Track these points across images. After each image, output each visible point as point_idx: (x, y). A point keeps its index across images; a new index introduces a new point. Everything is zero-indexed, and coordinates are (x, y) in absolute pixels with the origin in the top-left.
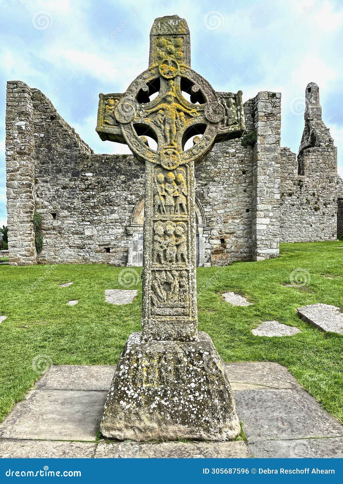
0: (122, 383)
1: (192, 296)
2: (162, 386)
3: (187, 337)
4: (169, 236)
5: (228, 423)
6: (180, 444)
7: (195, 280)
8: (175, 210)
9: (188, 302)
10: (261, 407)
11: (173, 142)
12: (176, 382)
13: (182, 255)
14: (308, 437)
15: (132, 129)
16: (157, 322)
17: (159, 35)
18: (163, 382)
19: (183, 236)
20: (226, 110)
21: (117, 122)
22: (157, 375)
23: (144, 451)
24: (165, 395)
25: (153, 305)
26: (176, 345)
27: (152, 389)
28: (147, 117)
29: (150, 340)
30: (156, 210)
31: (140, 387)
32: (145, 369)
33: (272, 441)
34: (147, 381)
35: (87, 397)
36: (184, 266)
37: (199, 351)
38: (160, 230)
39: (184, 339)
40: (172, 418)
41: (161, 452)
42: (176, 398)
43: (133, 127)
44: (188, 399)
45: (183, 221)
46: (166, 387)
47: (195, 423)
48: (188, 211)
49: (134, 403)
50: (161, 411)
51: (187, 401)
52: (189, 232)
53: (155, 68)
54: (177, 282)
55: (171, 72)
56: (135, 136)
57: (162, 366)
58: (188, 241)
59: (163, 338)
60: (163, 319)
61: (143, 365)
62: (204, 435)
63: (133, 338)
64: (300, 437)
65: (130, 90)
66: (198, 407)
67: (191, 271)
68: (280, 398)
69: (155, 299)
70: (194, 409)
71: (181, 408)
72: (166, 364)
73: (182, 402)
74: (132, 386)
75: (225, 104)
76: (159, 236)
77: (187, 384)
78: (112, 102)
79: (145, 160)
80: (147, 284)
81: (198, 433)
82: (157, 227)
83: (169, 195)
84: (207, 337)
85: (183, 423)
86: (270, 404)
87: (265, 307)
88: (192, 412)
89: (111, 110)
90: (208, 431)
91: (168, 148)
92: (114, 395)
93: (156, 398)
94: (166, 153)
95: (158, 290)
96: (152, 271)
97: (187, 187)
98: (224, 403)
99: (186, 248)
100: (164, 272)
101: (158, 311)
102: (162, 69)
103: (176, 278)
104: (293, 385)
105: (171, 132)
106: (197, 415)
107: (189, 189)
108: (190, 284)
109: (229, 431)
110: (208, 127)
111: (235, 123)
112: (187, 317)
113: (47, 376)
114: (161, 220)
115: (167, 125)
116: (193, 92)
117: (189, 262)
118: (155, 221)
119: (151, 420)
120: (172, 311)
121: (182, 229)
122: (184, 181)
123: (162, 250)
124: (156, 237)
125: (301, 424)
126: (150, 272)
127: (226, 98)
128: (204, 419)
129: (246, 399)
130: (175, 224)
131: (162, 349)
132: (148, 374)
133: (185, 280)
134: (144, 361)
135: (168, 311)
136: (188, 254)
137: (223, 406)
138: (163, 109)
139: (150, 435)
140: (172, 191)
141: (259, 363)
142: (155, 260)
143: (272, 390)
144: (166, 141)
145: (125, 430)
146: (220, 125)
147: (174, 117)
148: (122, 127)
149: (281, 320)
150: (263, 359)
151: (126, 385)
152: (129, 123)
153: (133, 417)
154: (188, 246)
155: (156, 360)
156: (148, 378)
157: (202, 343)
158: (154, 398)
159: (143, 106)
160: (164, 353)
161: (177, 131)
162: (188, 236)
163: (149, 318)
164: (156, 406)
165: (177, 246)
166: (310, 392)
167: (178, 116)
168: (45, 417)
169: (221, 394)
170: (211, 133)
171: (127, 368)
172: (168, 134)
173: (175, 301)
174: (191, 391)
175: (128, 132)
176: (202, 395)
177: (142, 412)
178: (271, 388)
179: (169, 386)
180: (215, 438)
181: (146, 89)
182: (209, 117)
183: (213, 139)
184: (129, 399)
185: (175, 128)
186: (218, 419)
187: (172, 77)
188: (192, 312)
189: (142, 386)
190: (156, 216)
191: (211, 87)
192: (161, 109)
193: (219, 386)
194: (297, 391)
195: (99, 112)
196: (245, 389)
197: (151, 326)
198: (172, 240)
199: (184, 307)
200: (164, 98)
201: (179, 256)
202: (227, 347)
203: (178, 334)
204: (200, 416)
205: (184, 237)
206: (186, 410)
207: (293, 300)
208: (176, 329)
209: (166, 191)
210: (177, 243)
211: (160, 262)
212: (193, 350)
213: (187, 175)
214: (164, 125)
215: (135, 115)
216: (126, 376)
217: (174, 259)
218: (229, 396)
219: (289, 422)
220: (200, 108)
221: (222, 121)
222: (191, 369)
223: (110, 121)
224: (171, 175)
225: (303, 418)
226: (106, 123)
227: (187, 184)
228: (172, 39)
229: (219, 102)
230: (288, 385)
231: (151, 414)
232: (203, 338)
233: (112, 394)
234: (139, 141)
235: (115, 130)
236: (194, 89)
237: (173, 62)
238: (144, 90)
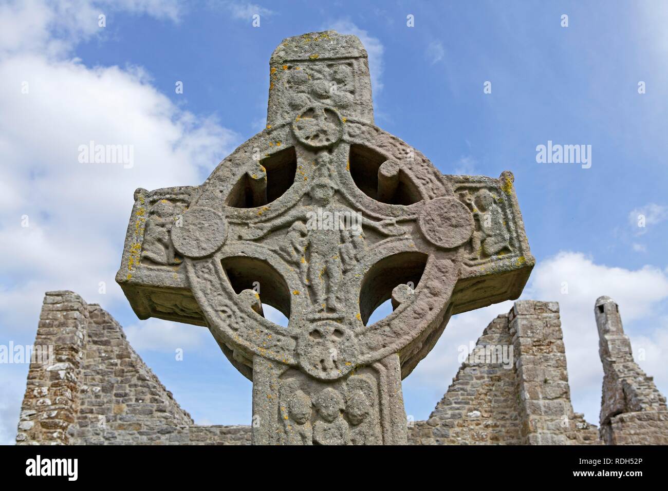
11: (335, 303)
15: (217, 272)
17: (293, 61)
20: (476, 216)
21: (178, 255)
28: (260, 239)
43: (220, 268)
53: (282, 126)
55: (324, 132)
56: (224, 289)
65: (215, 176)
75: (473, 203)
78: (168, 207)
79: (254, 354)
89: (163, 225)
91: (320, 319)
102: (300, 128)
105: (327, 274)
110: (432, 258)
115: (315, 257)
116: (383, 176)
122: (374, 413)
138: (304, 220)
144: (315, 301)
146: (464, 256)
148: (191, 269)
152: (211, 256)
161: (344, 271)
167: (346, 234)
170: (440, 276)
172: (319, 283)
175: (205, 279)
181: (259, 173)
182: (432, 234)
187: (326, 143)
191: (431, 163)
192: (298, 219)
200: (307, 195)
214: (309, 258)
215: (228, 235)
220: (406, 213)
221: (470, 244)
223: (159, 253)
224: (333, 397)
226: (146, 259)
227: (382, 425)
228: (326, 69)
229: (456, 197)
234: (236, 304)
235: (171, 277)
236: (387, 170)
237: (327, 110)
238: (253, 176)
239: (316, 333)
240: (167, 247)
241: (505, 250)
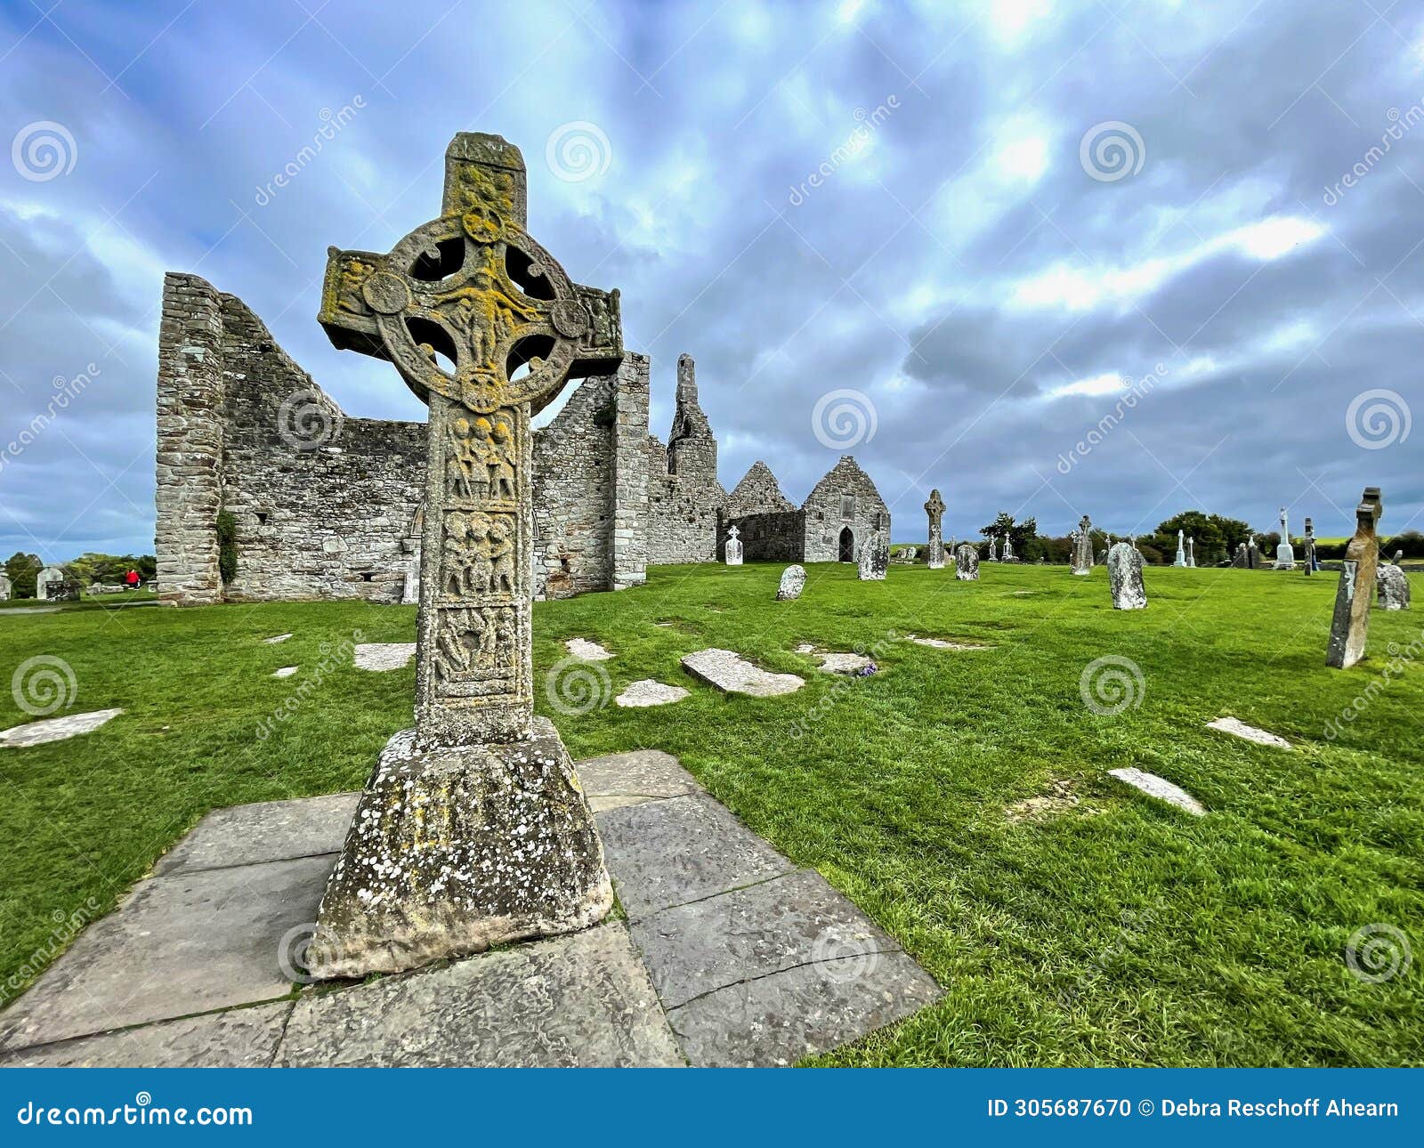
0: (364, 850)
1: (523, 654)
2: (458, 842)
3: (512, 733)
4: (478, 540)
5: (591, 892)
6: (496, 955)
7: (529, 625)
8: (490, 491)
9: (514, 668)
10: (644, 840)
11: (489, 363)
12: (487, 828)
13: (504, 578)
14: (730, 887)
16: (448, 711)
17: (465, 160)
18: (461, 833)
19: (506, 540)
20: (591, 317)
21: (369, 308)
22: (446, 821)
23: (411, 997)
24: (463, 859)
25: (440, 677)
26: (489, 753)
27: (434, 852)
28: (435, 307)
29: (432, 747)
30: (451, 489)
31: (406, 851)
32: (419, 811)
33: (672, 911)
34: (423, 838)
35: (287, 877)
36: (508, 598)
37: (535, 761)
38: (459, 527)
39: (505, 738)
40: (477, 905)
41: (452, 988)
42: (487, 862)
43: (404, 324)
44: (513, 860)
45: (506, 513)
46: (466, 844)
47: (525, 907)
48: (517, 494)
49: (391, 889)
50: (453, 896)
51: (510, 864)
52: (520, 534)
53: (455, 218)
54: (492, 629)
55: (488, 231)
56: (407, 341)
57: (457, 800)
58: (516, 552)
59: (461, 740)
60: (461, 705)
61: (415, 804)
62: (545, 926)
63: (396, 746)
64: (717, 889)
65: (399, 249)
66: (534, 872)
67: (521, 608)
68: (674, 815)
69: (445, 665)
70: (525, 878)
71: (497, 880)
72: (466, 794)
73: (500, 867)
74: (389, 852)
75: (590, 308)
76: (458, 541)
77: (510, 830)
78: (358, 268)
80: (427, 637)
81: (532, 926)
82: (451, 523)
83: (479, 461)
84: (550, 728)
85: (502, 911)
86: (658, 830)
87: (633, 659)
88: (521, 885)
89: (355, 282)
90: (554, 917)
91: (479, 372)
92: (345, 879)
93: (443, 868)
94: (474, 382)
95: (452, 647)
96: (439, 610)
97: (517, 449)
98: (585, 854)
99: (512, 565)
100: (464, 611)
101: (452, 688)
102: (469, 223)
103: (490, 623)
104: (690, 787)
105: (484, 342)
106: (530, 889)
107: (520, 453)
108: (519, 632)
109: (595, 907)
110: (559, 343)
111: (607, 345)
112: (512, 695)
113: (193, 839)
114: (461, 510)
115: (476, 328)
117: (517, 591)
118: (447, 511)
119: (430, 918)
120: (481, 687)
121: (505, 528)
122: (511, 437)
123: (462, 568)
124: (450, 543)
125: (714, 863)
126: (435, 611)
127: (590, 297)
128: (544, 894)
129: (617, 826)
130: (489, 518)
131: (458, 764)
132: (426, 821)
133: (508, 625)
134: (417, 794)
135: (472, 687)
136: (516, 575)
137: (582, 862)
138: (470, 299)
139: (428, 951)
140: (486, 454)
141: (632, 754)
142: (445, 587)
143: (658, 802)
144: (475, 359)
145: (368, 954)
146: (580, 344)
147: (493, 316)
148: (380, 321)
149: (659, 678)
150: (638, 746)
151: (375, 853)
152: (397, 314)
153: (389, 921)
154: (516, 561)
155: (444, 790)
156: (425, 829)
157: (540, 741)
158: (438, 870)
159: (428, 286)
160: (463, 774)
161: (497, 342)
162: (516, 541)
163: (430, 704)
164: (443, 887)
165: (494, 560)
166: (717, 796)
167: (500, 315)
168: (162, 953)
169: (578, 837)
170: (561, 355)
171: (378, 815)
172: (478, 347)
173: (488, 668)
174: (519, 843)
176: (541, 848)
177: (410, 907)
178: (657, 798)
179: (472, 840)
180: (565, 928)
181: (435, 254)
183: (568, 367)
184: (380, 881)
185: (494, 335)
186: (573, 888)
187: (488, 241)
188: (522, 685)
189: (411, 849)
190: (451, 501)
191: (563, 274)
192: (465, 297)
193: (573, 823)
194: (698, 797)
195: (327, 284)
196: (612, 806)
197: (436, 720)
198: (484, 549)
199: (506, 678)
200: (472, 279)
201: (499, 580)
202: (578, 732)
203: (493, 730)
204: (536, 889)
205: (509, 544)
206: (508, 883)
207: (672, 646)
208: (490, 721)
209: (472, 453)
210: (495, 555)
211: (458, 593)
212: (524, 760)
213: (516, 428)
214: (471, 328)
215: (410, 300)
216: (375, 833)
217: (488, 586)
218: (593, 840)
219: (695, 863)
220: (543, 307)
221: (584, 337)
222: (519, 797)
223: (354, 305)
224: (484, 425)
225: (715, 850)
226: (342, 308)
227: (516, 444)
228: (491, 173)
229: (579, 302)
230: (682, 789)
231: (430, 905)
232: (543, 732)
233: (340, 877)
234: (416, 352)
235: (362, 325)
236: (533, 271)
237: (492, 213)
238: (431, 257)
240: (359, 300)
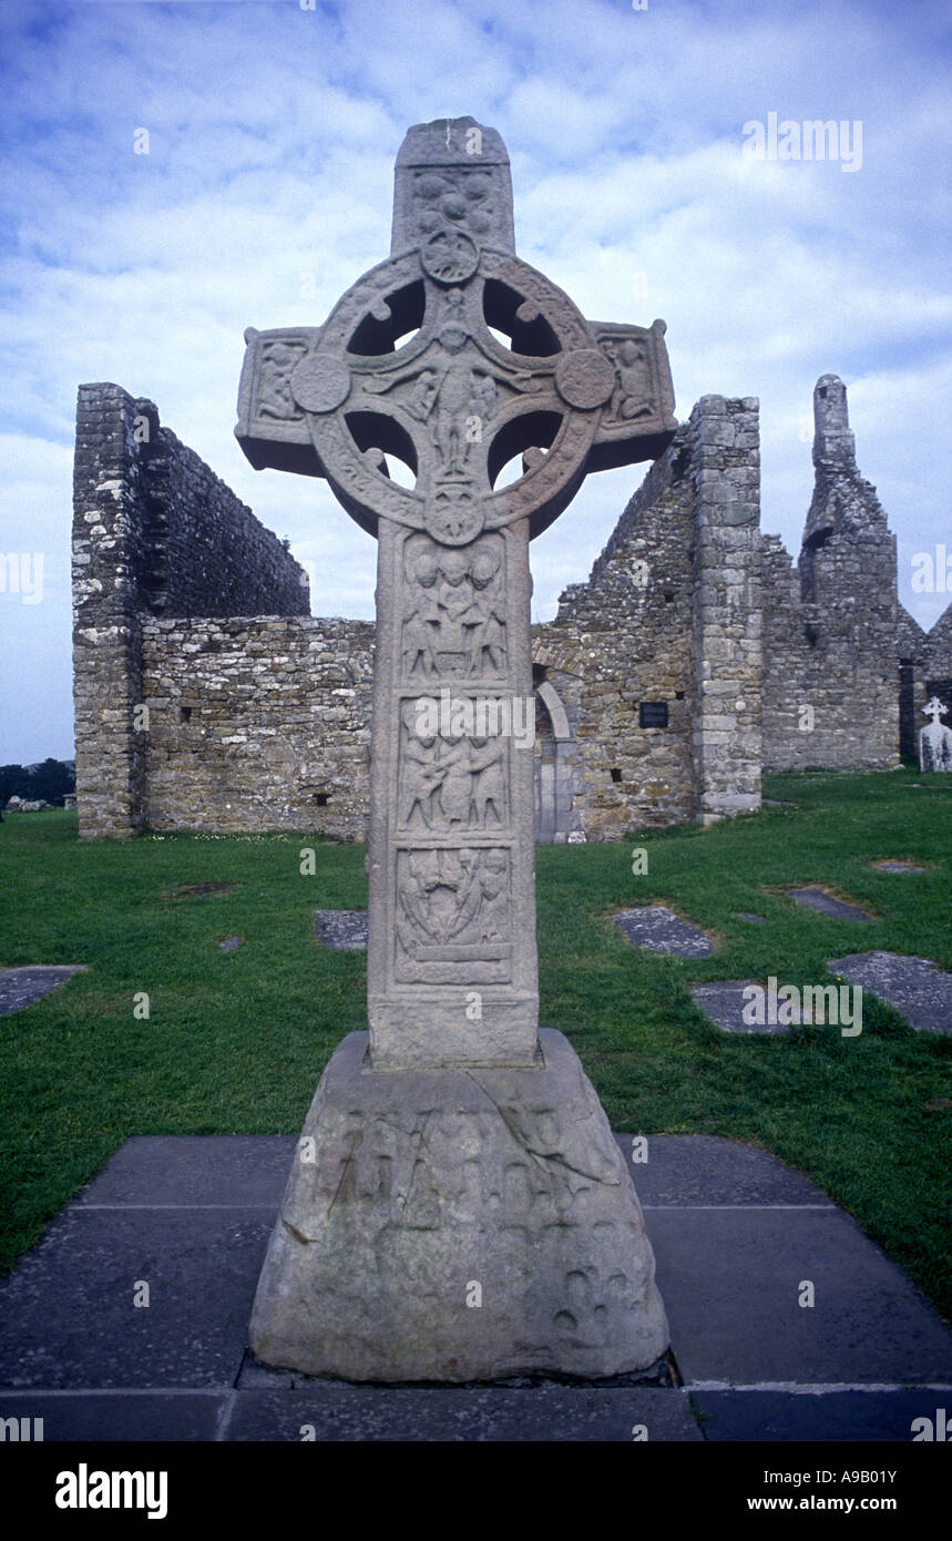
1: (522, 924)
4: (452, 743)
8: (468, 665)
9: (509, 945)
11: (463, 465)
13: (491, 801)
15: (340, 428)
17: (422, 166)
20: (618, 372)
21: (298, 408)
25: (403, 951)
28: (385, 392)
30: (411, 665)
36: (497, 834)
43: (343, 424)
48: (508, 668)
53: (410, 254)
54: (475, 882)
55: (457, 264)
56: (349, 447)
58: (508, 761)
60: (433, 996)
65: (335, 316)
67: (516, 850)
69: (410, 935)
75: (615, 357)
78: (284, 352)
79: (380, 515)
82: (414, 716)
83: (451, 619)
89: (281, 374)
91: (447, 482)
96: (399, 851)
97: (506, 596)
99: (504, 780)
100: (434, 854)
101: (418, 970)
102: (430, 257)
103: (472, 872)
105: (456, 433)
107: (511, 602)
108: (514, 888)
110: (567, 419)
112: (506, 988)
115: (443, 414)
116: (520, 320)
117: (511, 822)
118: (407, 700)
122: (498, 577)
123: (430, 786)
124: (412, 748)
127: (614, 340)
133: (498, 876)
136: (509, 797)
140: (461, 607)
142: (404, 816)
144: (442, 463)
146: (600, 417)
148: (313, 425)
152: (333, 411)
154: (509, 775)
159: (374, 362)
161: (474, 431)
165: (477, 774)
167: (477, 389)
170: (576, 438)
172: (448, 443)
173: (470, 942)
175: (328, 436)
181: (383, 313)
182: (568, 392)
183: (582, 456)
187: (459, 279)
188: (522, 973)
190: (411, 684)
191: (574, 310)
192: (426, 369)
195: (243, 383)
197: (398, 1017)
198: (460, 756)
199: (496, 960)
200: (437, 340)
201: (483, 805)
205: (496, 747)
209: (442, 607)
210: (476, 767)
211: (425, 825)
213: (504, 562)
214: (436, 415)
217: (468, 814)
220: (542, 367)
221: (608, 406)
223: (279, 406)
224: (458, 562)
226: (266, 412)
227: (506, 588)
228: (460, 178)
229: (598, 350)
234: (361, 463)
235: (294, 432)
236: (525, 314)
237: (461, 236)
238: (378, 318)
239: (442, 496)
240: (286, 399)
241: (645, 412)
